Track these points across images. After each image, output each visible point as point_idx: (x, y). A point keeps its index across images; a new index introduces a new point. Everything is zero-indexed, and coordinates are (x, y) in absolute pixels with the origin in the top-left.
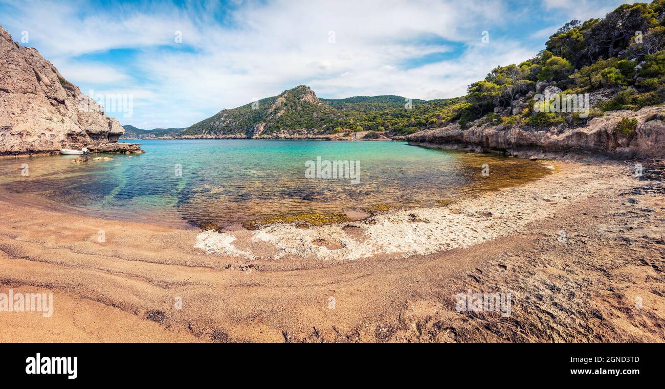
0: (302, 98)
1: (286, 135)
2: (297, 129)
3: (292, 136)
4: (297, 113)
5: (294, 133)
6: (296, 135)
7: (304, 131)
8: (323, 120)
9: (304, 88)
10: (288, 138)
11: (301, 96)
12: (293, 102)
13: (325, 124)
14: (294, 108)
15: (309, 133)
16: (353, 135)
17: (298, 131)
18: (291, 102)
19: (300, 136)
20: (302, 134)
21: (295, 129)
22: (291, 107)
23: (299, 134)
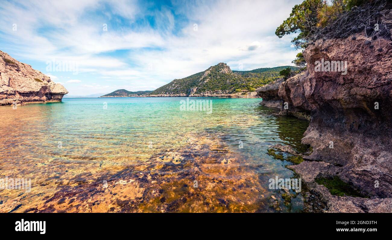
0: (221, 71)
1: (208, 94)
2: (216, 91)
3: (212, 95)
4: (217, 81)
5: (214, 93)
6: (215, 94)
7: (220, 91)
8: (233, 84)
9: (223, 64)
10: (210, 96)
11: (220, 69)
12: (215, 74)
13: (234, 87)
14: (215, 77)
15: (223, 93)
16: (249, 94)
17: (216, 92)
18: (214, 74)
19: (217, 95)
20: (218, 94)
21: (214, 90)
22: (214, 76)
23: (217, 94)
